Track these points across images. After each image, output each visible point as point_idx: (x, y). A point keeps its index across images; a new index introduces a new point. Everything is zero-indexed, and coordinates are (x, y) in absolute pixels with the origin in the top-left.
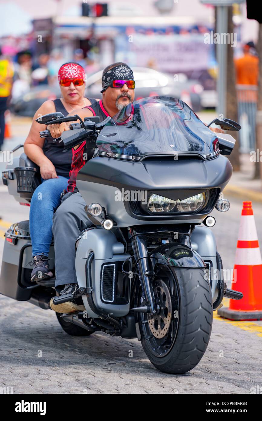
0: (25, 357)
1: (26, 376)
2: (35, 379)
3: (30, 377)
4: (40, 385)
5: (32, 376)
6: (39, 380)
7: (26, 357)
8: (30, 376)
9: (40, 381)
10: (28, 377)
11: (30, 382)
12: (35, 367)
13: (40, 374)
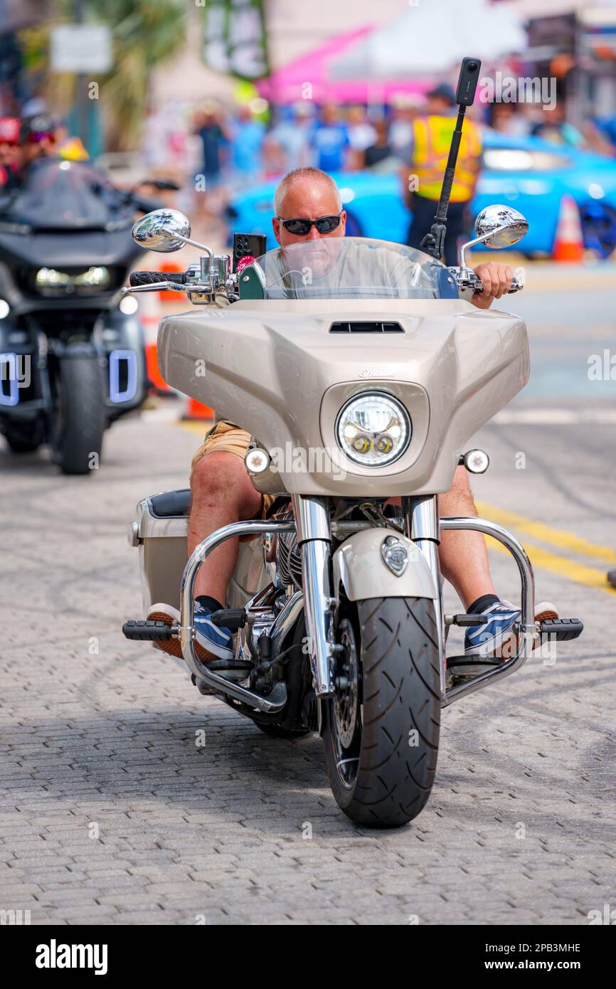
0: (511, 810)
1: (515, 854)
2: (535, 863)
3: (523, 858)
4: (549, 878)
5: (528, 855)
6: (546, 866)
7: (514, 810)
8: (523, 855)
9: (548, 869)
10: (518, 856)
11: (524, 869)
12: (535, 834)
13: (547, 851)
